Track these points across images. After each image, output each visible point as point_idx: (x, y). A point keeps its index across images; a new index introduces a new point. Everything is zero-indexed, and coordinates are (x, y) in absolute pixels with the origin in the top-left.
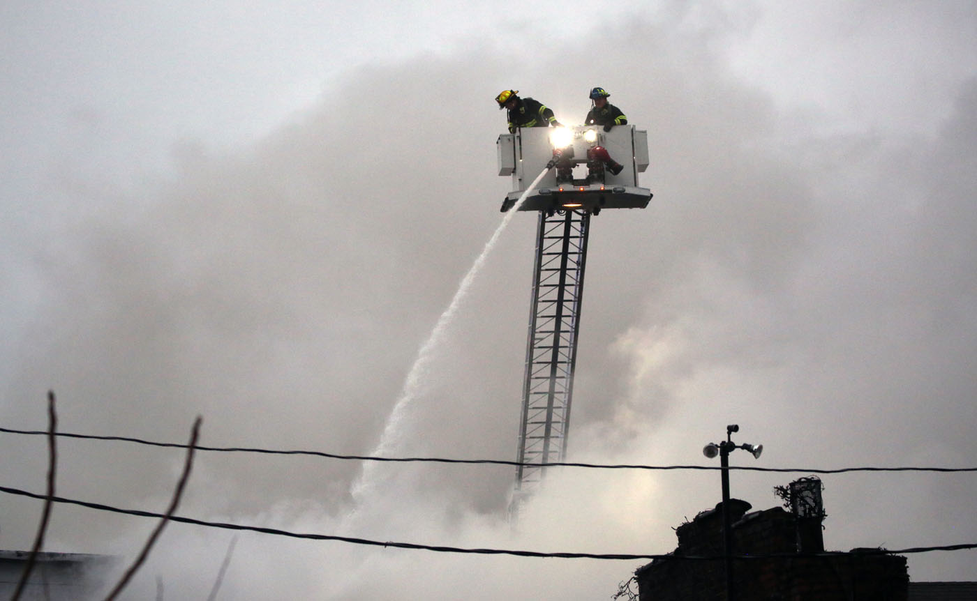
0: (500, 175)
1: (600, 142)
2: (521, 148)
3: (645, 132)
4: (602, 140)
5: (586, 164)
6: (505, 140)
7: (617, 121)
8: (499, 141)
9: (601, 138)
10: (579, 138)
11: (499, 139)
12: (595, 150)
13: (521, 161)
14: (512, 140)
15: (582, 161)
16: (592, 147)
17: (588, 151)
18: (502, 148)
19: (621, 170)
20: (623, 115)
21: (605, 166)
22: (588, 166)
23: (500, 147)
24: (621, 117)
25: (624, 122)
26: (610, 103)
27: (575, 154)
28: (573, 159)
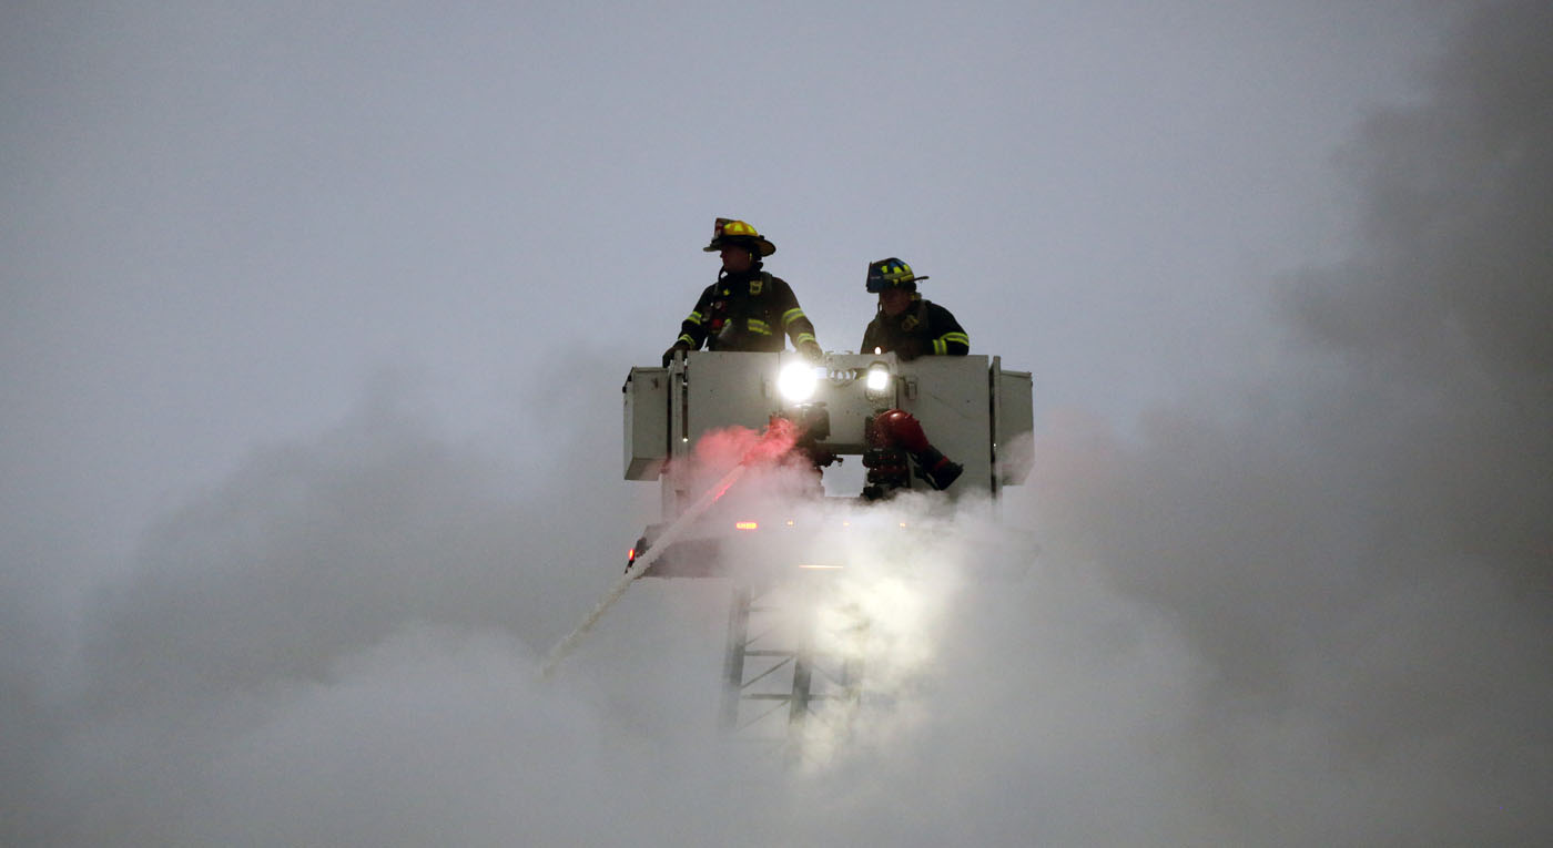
0: (626, 478)
1: (903, 398)
2: (685, 408)
3: (1026, 377)
4: (907, 394)
5: (861, 457)
6: (646, 382)
7: (940, 344)
8: (630, 385)
9: (906, 387)
10: (845, 385)
11: (630, 379)
12: (886, 420)
13: (685, 440)
14: (664, 384)
15: (850, 449)
16: (878, 411)
17: (869, 420)
18: (635, 405)
19: (956, 477)
20: (960, 329)
21: (912, 464)
22: (866, 463)
23: (631, 402)
24: (953, 337)
25: (959, 349)
26: (925, 297)
27: (832, 431)
28: (829, 440)
